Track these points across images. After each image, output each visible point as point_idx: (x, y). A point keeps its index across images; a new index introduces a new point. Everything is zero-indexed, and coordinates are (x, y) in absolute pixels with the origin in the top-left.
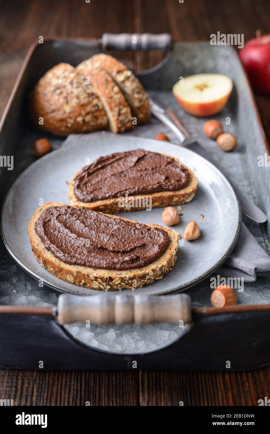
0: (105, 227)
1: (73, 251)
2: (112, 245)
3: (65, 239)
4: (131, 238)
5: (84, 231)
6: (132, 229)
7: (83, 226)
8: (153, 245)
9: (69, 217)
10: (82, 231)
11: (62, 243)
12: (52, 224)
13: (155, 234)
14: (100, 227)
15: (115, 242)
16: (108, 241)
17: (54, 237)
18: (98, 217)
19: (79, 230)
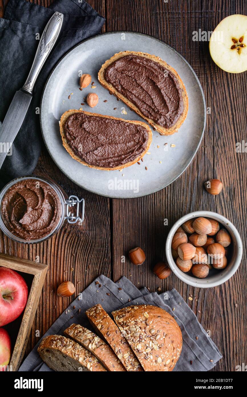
0: (140, 95)
1: (167, 80)
2: (142, 78)
3: (168, 92)
4: (128, 80)
5: (154, 96)
6: (125, 86)
7: (154, 100)
8: (117, 69)
9: (160, 110)
10: (156, 97)
11: (171, 90)
12: (173, 108)
13: (112, 77)
14: (143, 96)
15: (139, 79)
16: (143, 83)
17: (174, 96)
18: (142, 105)
19: (158, 98)
